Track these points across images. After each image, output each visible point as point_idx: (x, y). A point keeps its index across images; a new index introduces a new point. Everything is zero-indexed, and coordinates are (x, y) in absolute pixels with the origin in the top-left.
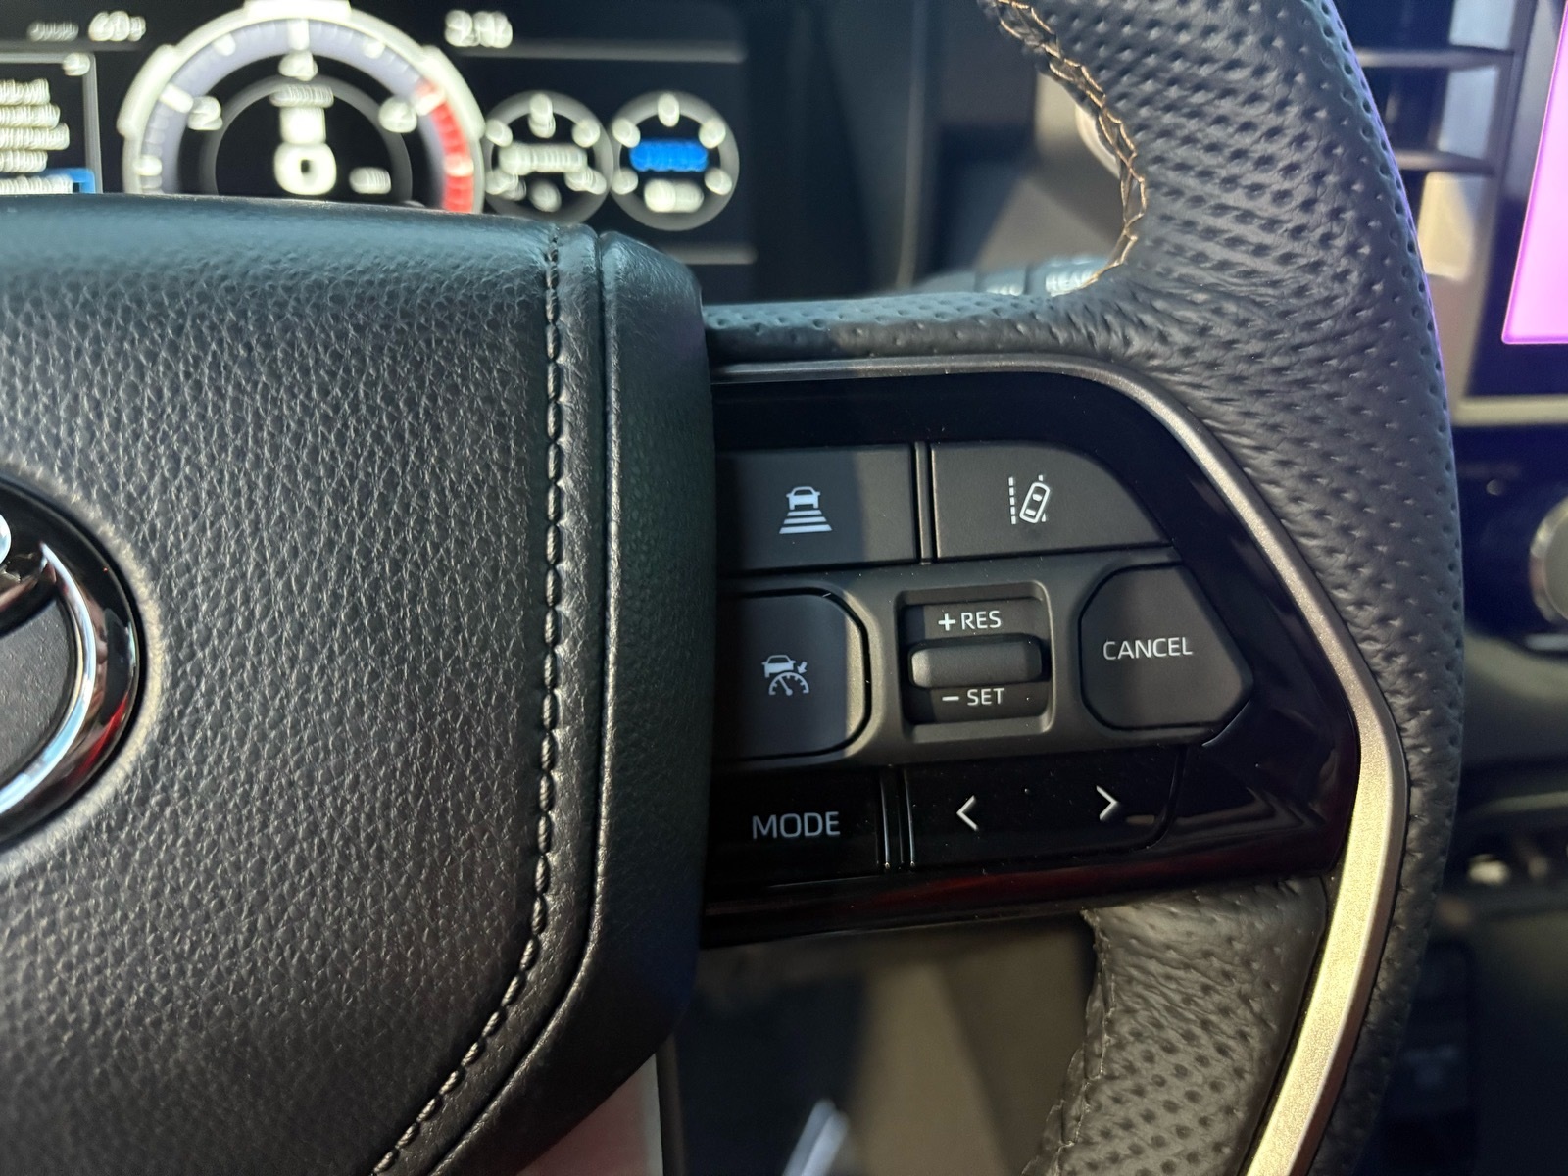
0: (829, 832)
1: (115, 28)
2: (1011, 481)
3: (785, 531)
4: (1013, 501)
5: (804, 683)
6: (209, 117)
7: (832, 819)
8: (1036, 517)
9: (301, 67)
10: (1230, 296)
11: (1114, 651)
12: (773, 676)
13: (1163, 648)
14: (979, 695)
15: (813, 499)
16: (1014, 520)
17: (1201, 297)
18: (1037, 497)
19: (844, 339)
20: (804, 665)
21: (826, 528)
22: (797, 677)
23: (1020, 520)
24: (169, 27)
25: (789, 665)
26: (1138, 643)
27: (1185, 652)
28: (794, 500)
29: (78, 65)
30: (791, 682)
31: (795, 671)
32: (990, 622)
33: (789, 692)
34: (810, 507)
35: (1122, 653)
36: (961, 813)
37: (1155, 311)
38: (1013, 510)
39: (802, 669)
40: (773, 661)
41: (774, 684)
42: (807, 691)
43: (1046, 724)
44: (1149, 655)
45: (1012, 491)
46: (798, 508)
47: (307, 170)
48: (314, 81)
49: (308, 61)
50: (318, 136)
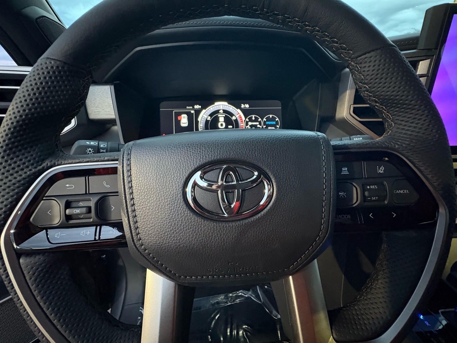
0: (349, 218)
1: (197, 107)
2: (378, 167)
3: (342, 174)
4: (378, 169)
5: (345, 196)
6: (209, 118)
7: (349, 216)
8: (382, 172)
9: (221, 111)
10: (413, 139)
11: (396, 192)
12: (340, 195)
13: (404, 191)
14: (374, 198)
15: (346, 169)
16: (378, 172)
17: (408, 139)
18: (382, 169)
19: (350, 147)
20: (345, 193)
21: (348, 173)
22: (344, 195)
23: (379, 172)
24: (204, 107)
25: (343, 193)
26: (399, 191)
27: (408, 192)
28: (343, 169)
29: (193, 112)
30: (343, 196)
31: (344, 194)
32: (375, 187)
33: (343, 197)
34: (346, 170)
35: (397, 192)
36: (370, 216)
37: (399, 142)
38: (378, 171)
39: (345, 194)
40: (340, 193)
41: (341, 196)
42: (346, 197)
43: (386, 202)
44: (401, 192)
45: (378, 168)
46: (344, 170)
47: (222, 125)
48: (223, 113)
49: (222, 110)
50: (223, 121)
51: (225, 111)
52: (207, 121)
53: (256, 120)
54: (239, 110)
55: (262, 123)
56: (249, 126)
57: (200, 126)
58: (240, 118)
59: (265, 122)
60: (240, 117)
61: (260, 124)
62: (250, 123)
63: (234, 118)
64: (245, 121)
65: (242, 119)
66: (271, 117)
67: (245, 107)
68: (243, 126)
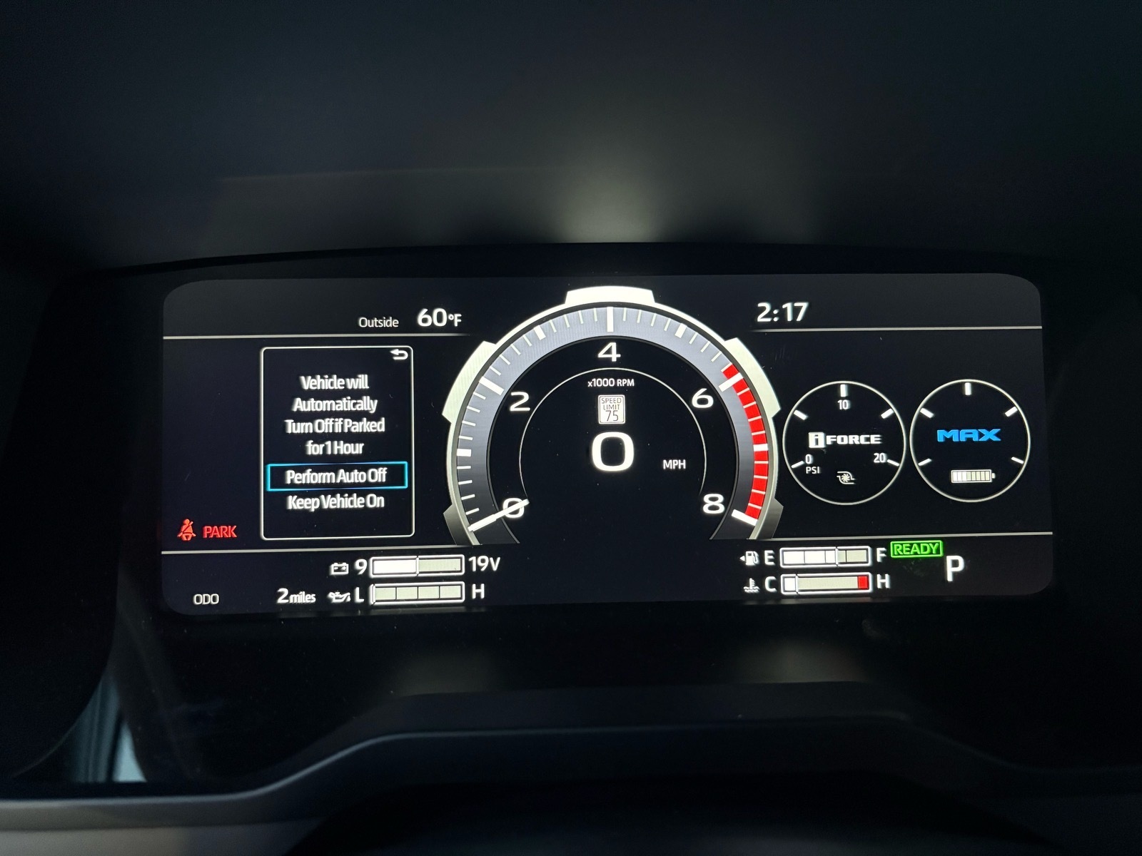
1: (434, 318)
6: (521, 403)
9: (611, 353)
29: (402, 353)
47: (613, 452)
48: (619, 362)
49: (613, 345)
50: (621, 420)
51: (636, 351)
52: (504, 422)
53: (864, 416)
54: (735, 346)
55: (908, 441)
56: (809, 459)
57: (458, 461)
58: (745, 399)
59: (925, 429)
60: (746, 391)
61: (893, 447)
62: (817, 440)
63: (699, 400)
64: (779, 420)
65: (757, 410)
66: (968, 391)
67: (783, 322)
68: (764, 456)
